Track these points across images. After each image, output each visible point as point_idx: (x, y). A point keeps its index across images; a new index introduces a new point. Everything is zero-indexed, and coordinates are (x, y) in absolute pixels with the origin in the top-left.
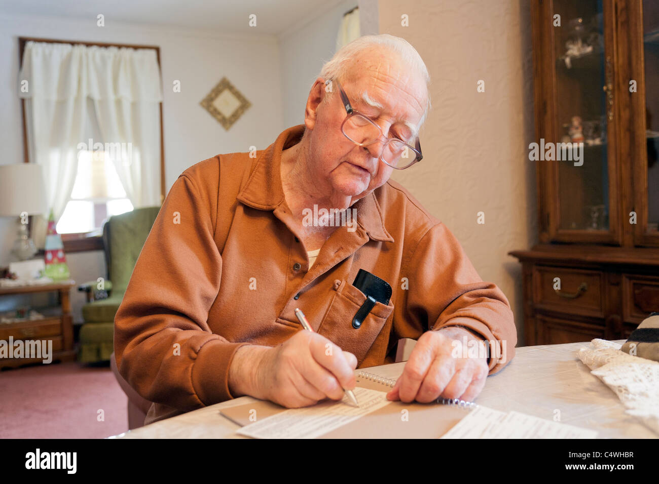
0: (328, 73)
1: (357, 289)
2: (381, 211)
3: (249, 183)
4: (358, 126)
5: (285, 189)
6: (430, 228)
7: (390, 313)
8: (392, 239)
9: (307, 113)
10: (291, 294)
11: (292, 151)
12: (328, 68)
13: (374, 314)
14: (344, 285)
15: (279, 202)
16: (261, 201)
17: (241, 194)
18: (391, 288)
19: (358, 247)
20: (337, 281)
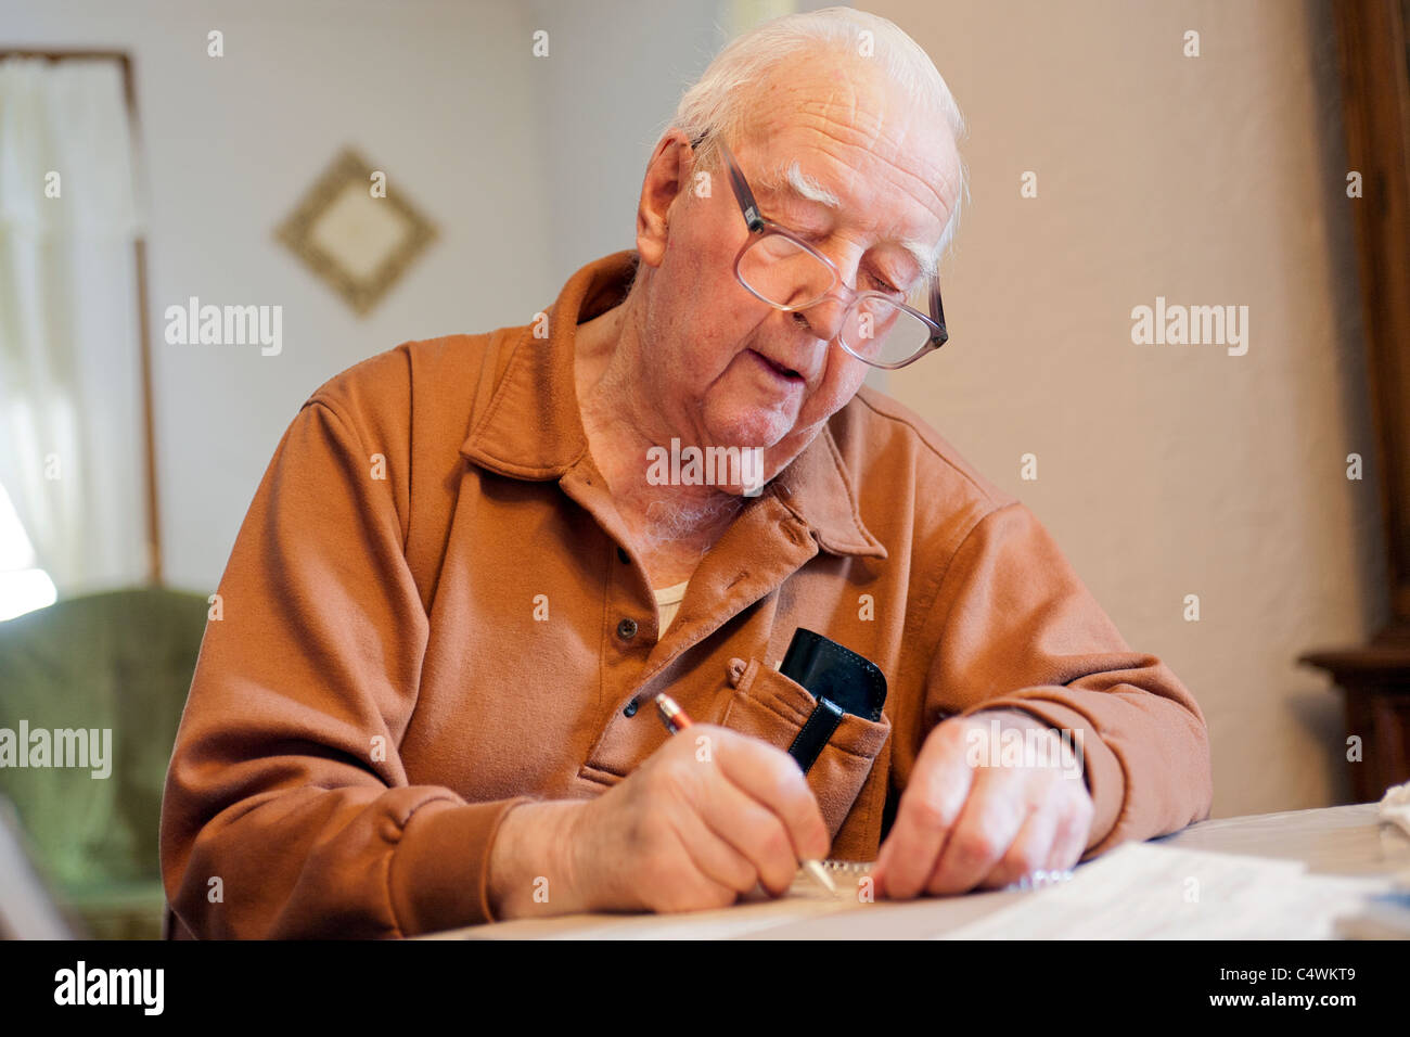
0: (696, 118)
1: (790, 680)
2: (849, 477)
3: (492, 414)
4: (777, 255)
5: (588, 424)
6: (983, 516)
7: (882, 742)
8: (882, 550)
9: (644, 222)
10: (614, 702)
11: (603, 325)
12: (697, 103)
13: (840, 748)
14: (754, 673)
15: (573, 459)
16: (526, 458)
17: (473, 438)
18: (882, 679)
19: (790, 570)
20: (737, 662)
